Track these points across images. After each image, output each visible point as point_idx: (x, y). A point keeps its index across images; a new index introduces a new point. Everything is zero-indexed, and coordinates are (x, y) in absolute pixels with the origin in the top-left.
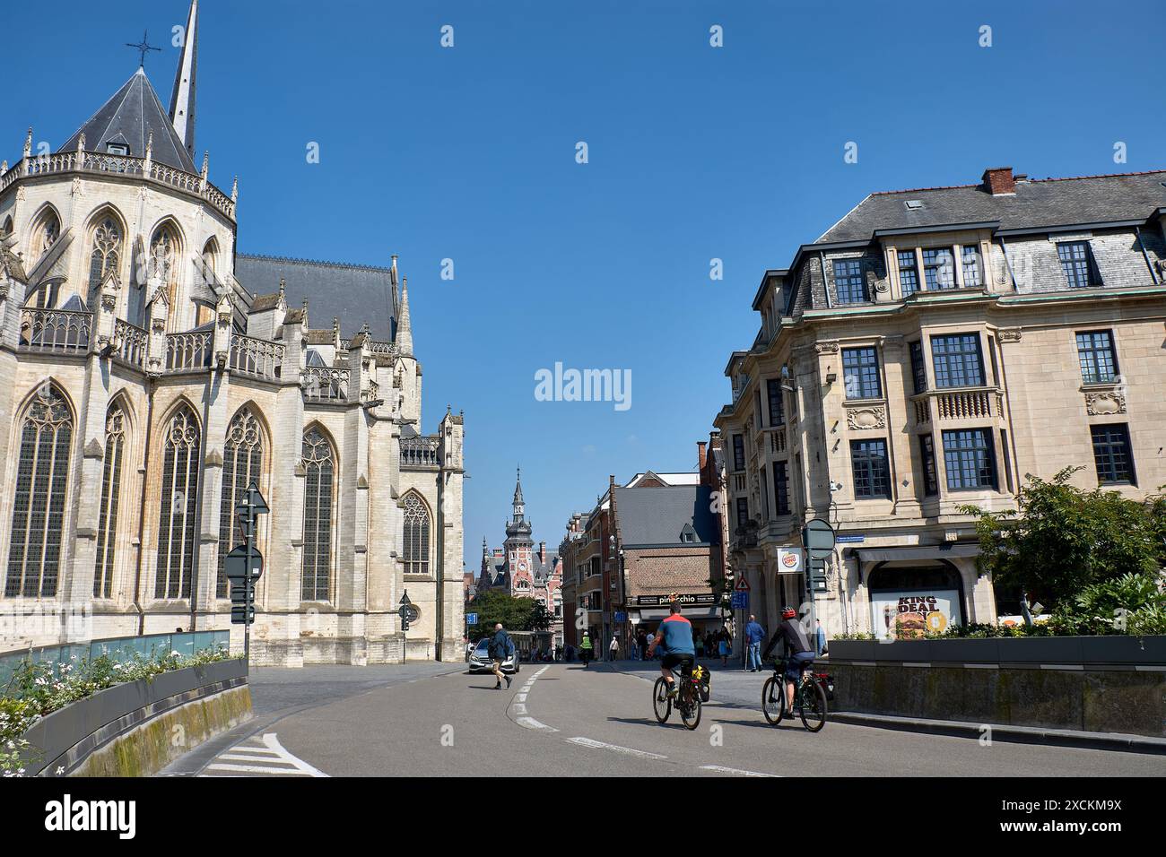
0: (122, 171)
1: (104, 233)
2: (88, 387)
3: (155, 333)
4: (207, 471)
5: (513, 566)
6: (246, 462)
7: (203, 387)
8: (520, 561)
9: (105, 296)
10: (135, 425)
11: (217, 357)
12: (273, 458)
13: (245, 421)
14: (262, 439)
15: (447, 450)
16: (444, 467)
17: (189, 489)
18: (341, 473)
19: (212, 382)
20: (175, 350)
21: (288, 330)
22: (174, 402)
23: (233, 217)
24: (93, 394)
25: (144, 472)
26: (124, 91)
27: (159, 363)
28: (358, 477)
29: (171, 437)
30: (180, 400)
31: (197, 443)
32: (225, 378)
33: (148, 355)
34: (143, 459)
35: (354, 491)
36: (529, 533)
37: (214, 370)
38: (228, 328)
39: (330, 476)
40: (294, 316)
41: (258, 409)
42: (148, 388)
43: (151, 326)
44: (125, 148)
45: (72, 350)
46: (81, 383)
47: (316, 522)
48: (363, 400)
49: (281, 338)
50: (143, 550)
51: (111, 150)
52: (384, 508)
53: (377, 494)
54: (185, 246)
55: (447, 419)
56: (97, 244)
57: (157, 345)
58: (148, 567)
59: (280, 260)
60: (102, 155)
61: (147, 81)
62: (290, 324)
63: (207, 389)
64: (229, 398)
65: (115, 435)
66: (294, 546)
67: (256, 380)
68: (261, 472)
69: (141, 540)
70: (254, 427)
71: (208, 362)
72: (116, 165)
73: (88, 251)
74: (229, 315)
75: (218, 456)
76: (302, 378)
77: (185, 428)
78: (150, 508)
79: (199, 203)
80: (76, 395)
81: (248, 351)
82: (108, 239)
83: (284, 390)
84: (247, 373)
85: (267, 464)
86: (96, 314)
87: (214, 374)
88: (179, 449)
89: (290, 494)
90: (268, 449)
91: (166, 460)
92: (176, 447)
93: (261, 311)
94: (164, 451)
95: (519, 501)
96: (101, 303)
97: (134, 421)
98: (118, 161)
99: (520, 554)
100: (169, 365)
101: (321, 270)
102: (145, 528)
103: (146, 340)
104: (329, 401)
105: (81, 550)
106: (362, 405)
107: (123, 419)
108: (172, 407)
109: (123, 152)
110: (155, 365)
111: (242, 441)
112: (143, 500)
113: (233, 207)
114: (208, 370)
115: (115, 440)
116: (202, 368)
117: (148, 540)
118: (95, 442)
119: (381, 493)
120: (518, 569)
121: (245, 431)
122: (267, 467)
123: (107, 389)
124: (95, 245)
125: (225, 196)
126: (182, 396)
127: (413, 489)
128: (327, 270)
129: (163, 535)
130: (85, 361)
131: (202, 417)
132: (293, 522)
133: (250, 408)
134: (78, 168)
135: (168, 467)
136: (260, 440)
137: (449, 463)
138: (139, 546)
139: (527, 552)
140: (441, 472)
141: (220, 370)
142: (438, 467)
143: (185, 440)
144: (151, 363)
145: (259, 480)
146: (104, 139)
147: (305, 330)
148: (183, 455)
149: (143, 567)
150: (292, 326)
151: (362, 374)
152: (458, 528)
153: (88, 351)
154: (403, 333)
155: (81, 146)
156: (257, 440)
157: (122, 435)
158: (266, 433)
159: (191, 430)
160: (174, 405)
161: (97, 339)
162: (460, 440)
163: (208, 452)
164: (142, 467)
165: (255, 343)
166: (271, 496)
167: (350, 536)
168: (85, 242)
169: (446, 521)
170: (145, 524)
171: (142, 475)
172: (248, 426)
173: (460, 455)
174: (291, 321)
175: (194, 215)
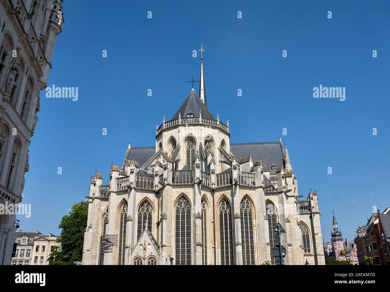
0: (193, 122)
1: (189, 143)
2: (194, 195)
3: (212, 174)
4: (235, 220)
5: (336, 248)
6: (247, 216)
7: (230, 191)
8: (338, 246)
9: (197, 164)
10: (209, 206)
11: (234, 180)
12: (256, 214)
13: (245, 201)
14: (252, 207)
15: (312, 205)
16: (312, 212)
17: (229, 227)
18: (279, 217)
19: (234, 189)
20: (219, 179)
21: (256, 168)
22: (221, 197)
23: (228, 132)
24: (196, 197)
25: (214, 222)
26: (189, 97)
27: (215, 185)
28: (286, 218)
29: (221, 209)
30: (223, 197)
31: (230, 211)
32: (238, 187)
33: (211, 182)
34: (213, 218)
35: (285, 224)
36: (340, 235)
37: (233, 185)
38: (236, 170)
39: (275, 219)
40: (257, 163)
41: (249, 197)
42: (212, 193)
43: (211, 172)
44: (193, 115)
45: (188, 183)
46: (192, 194)
47: (272, 236)
48: (284, 190)
49: (254, 171)
50: (216, 249)
51: (188, 116)
52: (295, 229)
53: (292, 224)
54: (215, 144)
55: (311, 194)
56: (188, 147)
57: (213, 178)
58: (218, 255)
59: (241, 144)
60: (186, 118)
61: (195, 92)
62: (256, 166)
63: (232, 192)
64: (240, 194)
65: (204, 210)
66: (267, 245)
67: (247, 187)
68: (253, 219)
69: (215, 246)
70: (248, 203)
71: (231, 182)
72: (191, 120)
73: (185, 150)
74: (236, 165)
75: (238, 215)
76: (263, 184)
77: (225, 206)
78: (217, 234)
79: (218, 129)
80: (191, 198)
81: (244, 177)
82: (191, 145)
83: (257, 189)
84: (244, 185)
85: (254, 216)
86: (194, 170)
87: (234, 186)
88: (224, 213)
89: (264, 226)
90: (254, 210)
91: (220, 217)
92: (223, 213)
93: (244, 163)
94: (219, 214)
95: (335, 223)
96: (196, 166)
97: (209, 205)
98: (191, 119)
99: (338, 243)
100: (218, 185)
101: (255, 146)
102: (216, 241)
103: (210, 177)
104: (272, 192)
105: (198, 250)
106: (284, 192)
107: (205, 204)
108: (221, 199)
109: (192, 116)
110: (214, 185)
111: (245, 209)
112: (214, 232)
113: (228, 128)
114: (231, 185)
115: (203, 212)
116: (229, 184)
117: (217, 246)
118: (198, 213)
119: (294, 224)
120: (338, 249)
121: (246, 205)
122: (254, 217)
123: (201, 195)
124: (187, 147)
125: (225, 125)
126: (223, 195)
127: (301, 221)
128: (257, 145)
129: (222, 243)
130: (193, 186)
131: (231, 202)
132: (266, 236)
133: (246, 197)
134: (180, 124)
135: (221, 220)
136: (251, 208)
137: (314, 210)
138: (215, 248)
139: (341, 242)
140: (311, 214)
141: (236, 185)
142: (309, 212)
143: (226, 210)
144: (212, 184)
145: (252, 222)
146: (186, 113)
147: (262, 168)
148: (226, 215)
149: (217, 255)
150: (257, 167)
151: (282, 181)
152: (320, 235)
153: (193, 183)
154: (287, 164)
155: (180, 117)
156: (250, 208)
157: (205, 210)
158: (253, 205)
159: (228, 206)
160: (221, 198)
161: (196, 178)
162: (317, 201)
163: (235, 213)
164: (213, 220)
165: (246, 174)
166: (257, 227)
167: (285, 240)
168: (184, 147)
169: (315, 232)
170: (216, 240)
171: (213, 223)
172: (246, 203)
173: (317, 207)
174: (256, 165)
175: (216, 133)
